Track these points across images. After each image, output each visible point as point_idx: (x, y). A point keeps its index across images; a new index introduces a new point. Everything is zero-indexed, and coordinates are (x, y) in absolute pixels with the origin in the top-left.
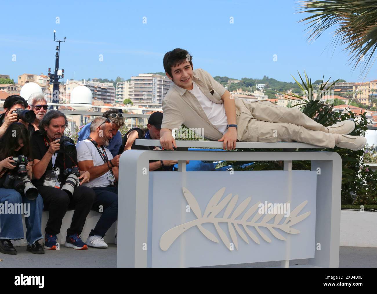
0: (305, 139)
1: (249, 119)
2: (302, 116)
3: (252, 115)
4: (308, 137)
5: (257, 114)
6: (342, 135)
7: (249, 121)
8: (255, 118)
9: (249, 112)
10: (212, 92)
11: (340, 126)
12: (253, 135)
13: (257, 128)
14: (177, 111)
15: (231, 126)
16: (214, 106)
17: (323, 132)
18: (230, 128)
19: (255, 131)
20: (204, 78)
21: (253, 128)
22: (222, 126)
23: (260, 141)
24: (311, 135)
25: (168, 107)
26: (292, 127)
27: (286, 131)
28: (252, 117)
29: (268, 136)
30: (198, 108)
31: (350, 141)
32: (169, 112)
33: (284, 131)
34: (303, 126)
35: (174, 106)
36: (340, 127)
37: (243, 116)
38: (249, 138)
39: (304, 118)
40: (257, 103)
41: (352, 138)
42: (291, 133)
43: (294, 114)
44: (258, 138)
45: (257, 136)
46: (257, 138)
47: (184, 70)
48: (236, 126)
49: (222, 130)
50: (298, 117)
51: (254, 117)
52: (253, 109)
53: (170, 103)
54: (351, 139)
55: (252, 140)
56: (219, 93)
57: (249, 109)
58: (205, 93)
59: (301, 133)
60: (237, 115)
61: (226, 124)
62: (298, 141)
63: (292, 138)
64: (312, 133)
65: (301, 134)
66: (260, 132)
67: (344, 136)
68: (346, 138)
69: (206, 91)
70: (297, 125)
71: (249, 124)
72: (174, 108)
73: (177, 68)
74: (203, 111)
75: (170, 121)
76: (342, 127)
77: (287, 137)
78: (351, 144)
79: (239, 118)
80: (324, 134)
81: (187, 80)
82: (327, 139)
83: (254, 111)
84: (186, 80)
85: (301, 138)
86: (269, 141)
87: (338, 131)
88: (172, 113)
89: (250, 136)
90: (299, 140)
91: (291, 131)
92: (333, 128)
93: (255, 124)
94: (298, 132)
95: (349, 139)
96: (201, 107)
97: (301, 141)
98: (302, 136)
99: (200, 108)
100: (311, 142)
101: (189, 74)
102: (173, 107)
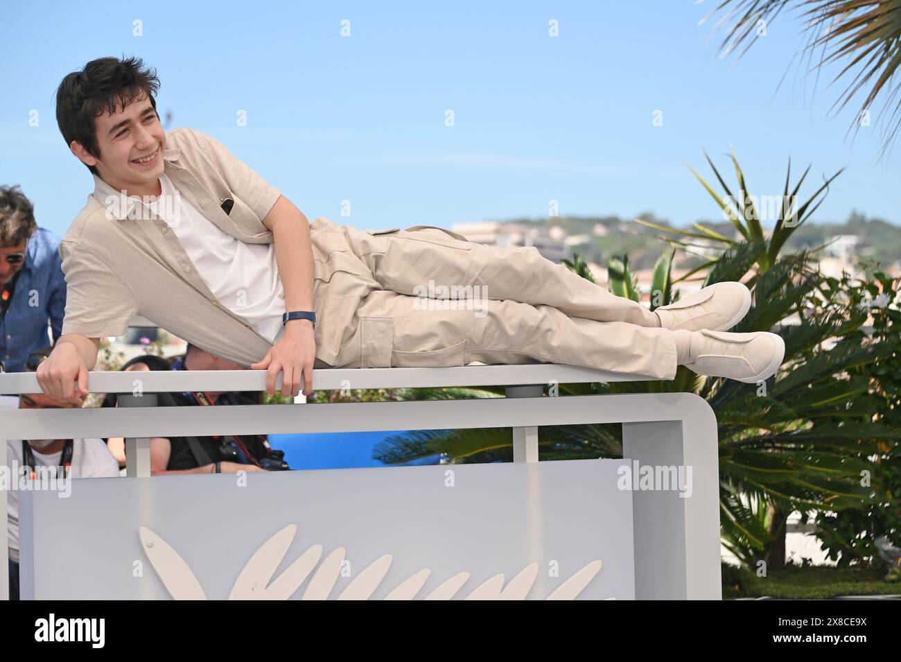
0: (565, 350)
1: (360, 292)
2: (549, 275)
3: (377, 279)
4: (575, 343)
5: (391, 272)
6: (705, 335)
7: (364, 299)
8: (387, 286)
9: (362, 269)
10: (228, 206)
11: (699, 304)
12: (377, 345)
13: (389, 322)
14: (110, 274)
15: (294, 316)
16: (241, 253)
17: (633, 327)
18: (292, 322)
19: (383, 332)
20: (198, 158)
21: (378, 320)
22: (267, 318)
23: (403, 362)
24: (587, 338)
25: (79, 264)
26: (517, 314)
27: (493, 328)
28: (375, 284)
29: (428, 346)
30: (180, 263)
31: (732, 353)
32: (82, 281)
33: (487, 328)
34: (559, 309)
35: (96, 260)
36: (698, 308)
37: (341, 282)
38: (367, 356)
39: (558, 281)
40: (392, 237)
41: (736, 343)
42: (511, 332)
43: (519, 266)
44: (393, 352)
45: (391, 347)
46: (391, 355)
47: (139, 125)
48: (310, 316)
49: (270, 333)
50: (534, 276)
51: (382, 284)
52: (378, 258)
53: (84, 251)
54: (732, 346)
55: (373, 360)
56: (255, 207)
57: (363, 258)
58: (203, 210)
59: (550, 330)
60: (322, 281)
61: (282, 312)
62: (543, 361)
63: (517, 350)
64: (593, 330)
65: (549, 334)
66: (399, 333)
67: (711, 337)
68: (717, 343)
69: (205, 202)
70: (537, 306)
71: (361, 310)
72: (99, 265)
73: (119, 117)
74: (196, 272)
75: (87, 309)
76: (706, 306)
77: (502, 346)
78: (736, 362)
79: (327, 289)
80: (637, 331)
81: (153, 157)
82: (646, 350)
83: (382, 263)
84: (149, 159)
85: (550, 349)
86: (436, 364)
87: (692, 319)
88: (91, 283)
89: (367, 348)
90: (544, 355)
91: (511, 326)
92: (674, 311)
93: (384, 306)
94: (538, 328)
95: (725, 345)
96: (187, 261)
97: (552, 360)
98: (555, 343)
99: (184, 262)
100: (589, 362)
101: (154, 136)
102: (94, 262)
